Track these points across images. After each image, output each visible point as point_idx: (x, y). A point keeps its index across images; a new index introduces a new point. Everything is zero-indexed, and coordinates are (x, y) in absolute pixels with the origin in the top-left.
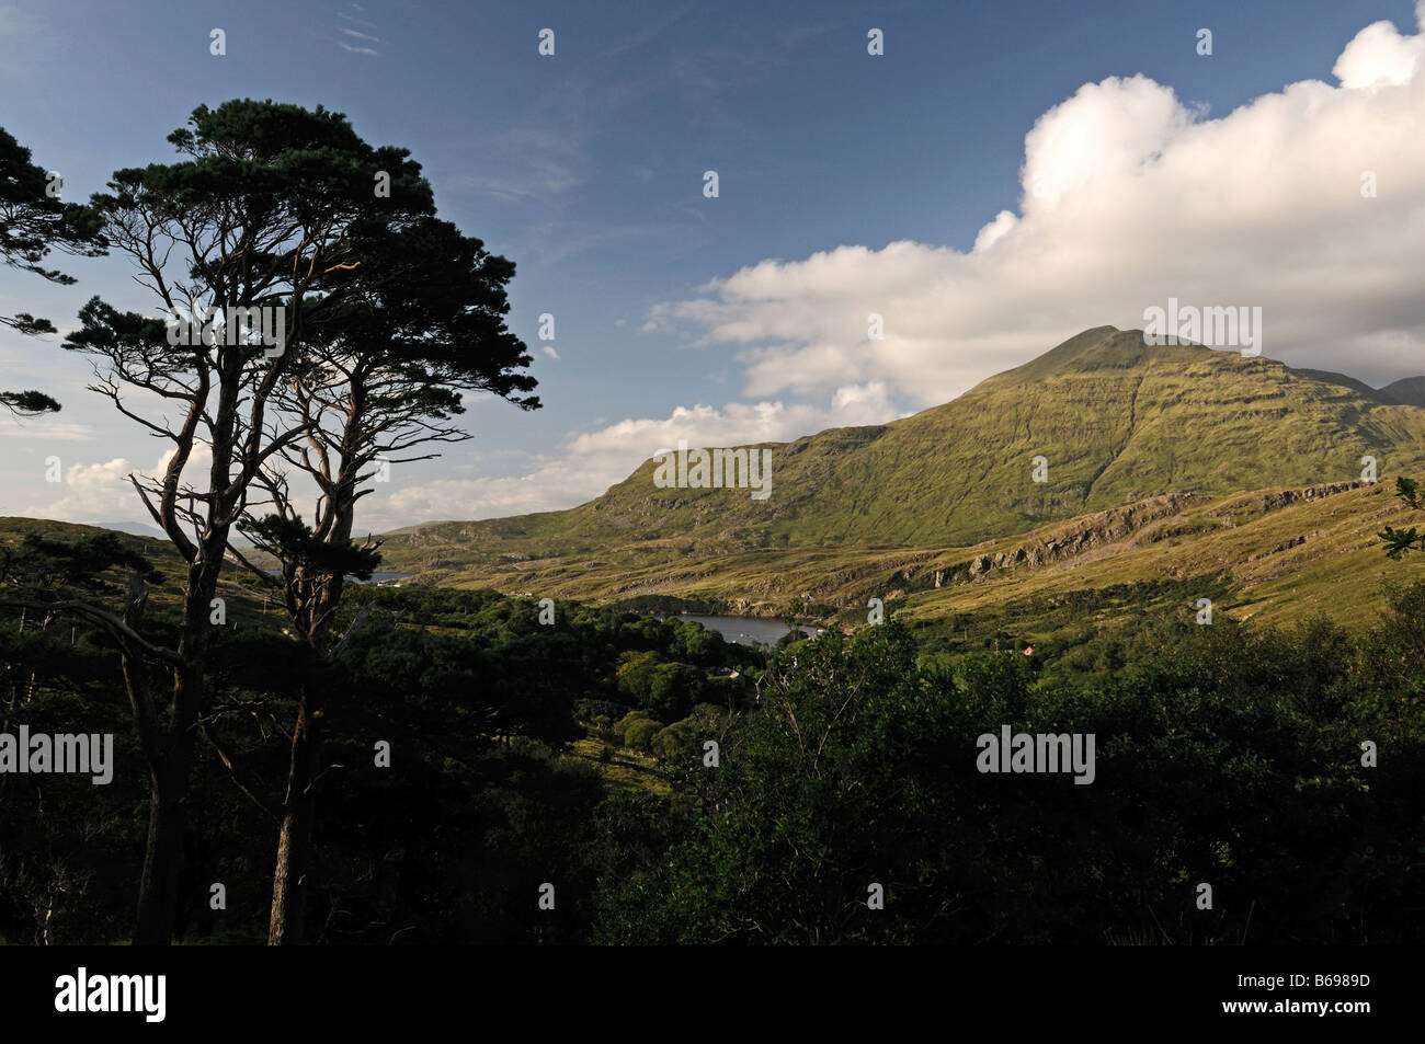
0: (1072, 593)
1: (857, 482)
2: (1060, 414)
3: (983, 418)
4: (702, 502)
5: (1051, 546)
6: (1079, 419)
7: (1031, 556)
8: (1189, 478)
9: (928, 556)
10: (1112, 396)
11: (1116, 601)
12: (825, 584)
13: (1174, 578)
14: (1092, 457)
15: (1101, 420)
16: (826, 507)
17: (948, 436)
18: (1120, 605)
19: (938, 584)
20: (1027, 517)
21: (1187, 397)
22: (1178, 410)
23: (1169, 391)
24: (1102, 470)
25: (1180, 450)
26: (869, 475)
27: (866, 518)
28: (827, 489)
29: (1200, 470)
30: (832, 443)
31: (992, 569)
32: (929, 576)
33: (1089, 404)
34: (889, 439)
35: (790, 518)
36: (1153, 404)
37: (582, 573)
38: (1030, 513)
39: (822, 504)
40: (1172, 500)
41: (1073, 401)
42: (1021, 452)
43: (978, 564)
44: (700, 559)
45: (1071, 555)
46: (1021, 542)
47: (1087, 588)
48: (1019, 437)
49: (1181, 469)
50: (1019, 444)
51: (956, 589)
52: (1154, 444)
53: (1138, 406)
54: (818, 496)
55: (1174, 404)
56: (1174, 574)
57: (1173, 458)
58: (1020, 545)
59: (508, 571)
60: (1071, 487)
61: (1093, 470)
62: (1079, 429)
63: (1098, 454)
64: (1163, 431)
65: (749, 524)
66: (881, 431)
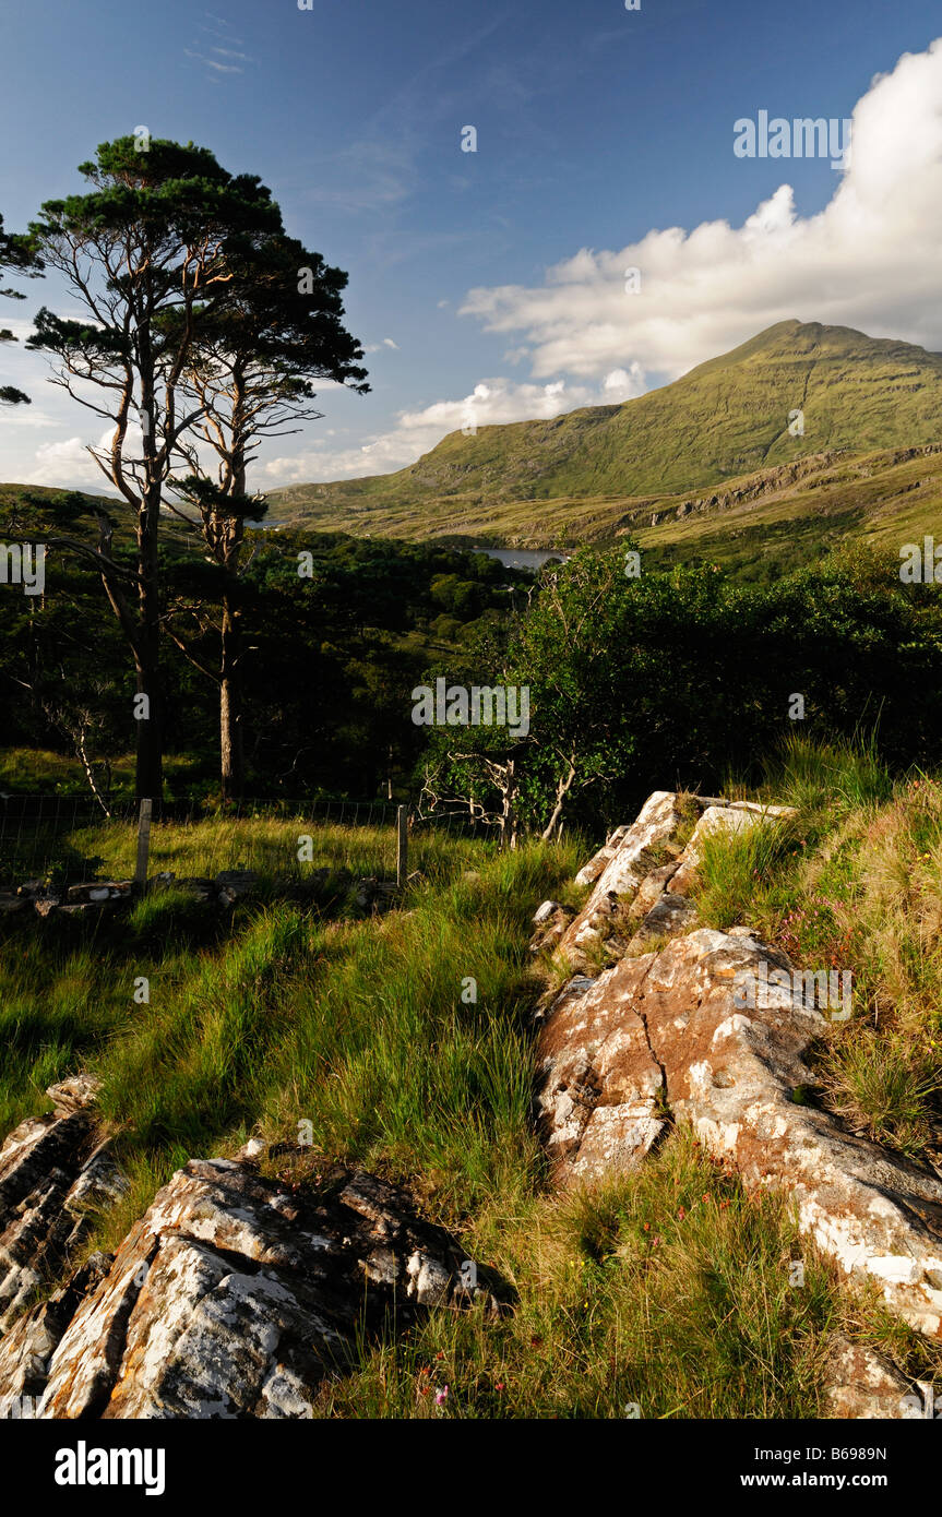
0: (747, 528)
1: (599, 449)
2: (751, 393)
3: (695, 397)
4: (487, 466)
5: (736, 494)
6: (765, 396)
7: (721, 502)
8: (841, 440)
9: (648, 503)
10: (791, 377)
11: (778, 533)
12: (574, 525)
13: (822, 515)
14: (772, 425)
15: (781, 396)
16: (576, 468)
17: (667, 411)
18: (782, 535)
19: (653, 524)
20: (721, 472)
21: (847, 377)
22: (840, 387)
23: (835, 371)
24: (778, 435)
25: (838, 419)
26: (607, 444)
27: (604, 476)
28: (577, 455)
29: (850, 433)
30: (581, 419)
31: (693, 511)
32: (647, 518)
33: (773, 384)
34: (623, 415)
35: (551, 477)
36: (822, 382)
37: (404, 520)
38: (723, 469)
39: (573, 466)
40: (828, 457)
41: (762, 382)
42: (721, 422)
43: (683, 508)
44: (486, 508)
45: (750, 500)
46: (716, 491)
47: (759, 524)
48: (719, 411)
49: (836, 433)
50: (719, 417)
51: (666, 526)
52: (818, 414)
53: (810, 384)
54: (570, 460)
55: (837, 382)
56: (823, 512)
57: (831, 424)
58: (714, 493)
59: (352, 519)
60: (754, 449)
61: (772, 435)
62: (763, 404)
63: (777, 422)
64: (826, 403)
65: (521, 482)
66: (618, 409)
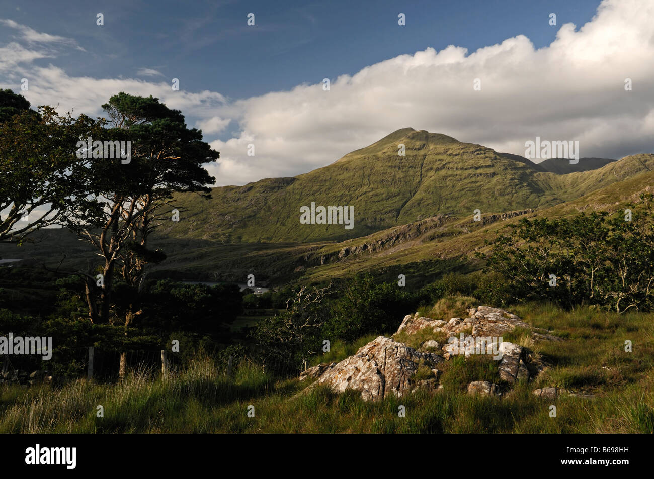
0: (390, 267)
1: (280, 208)
2: (385, 174)
3: (346, 175)
4: (193, 218)
5: (380, 242)
6: (395, 176)
7: (370, 248)
8: (448, 208)
9: (317, 248)
10: (411, 164)
11: (412, 271)
12: (262, 264)
13: (440, 259)
14: (401, 196)
15: (405, 177)
16: (262, 221)
17: (328, 184)
18: (414, 273)
19: (322, 263)
20: (368, 227)
21: (447, 166)
22: (443, 173)
23: (439, 162)
24: (406, 203)
25: (444, 193)
26: (286, 204)
27: (284, 228)
28: (263, 211)
29: (454, 203)
30: (266, 186)
31: (350, 255)
32: (318, 259)
33: (399, 168)
34: (296, 185)
35: (243, 228)
36: (431, 169)
38: (369, 225)
39: (260, 220)
40: (440, 219)
41: (392, 167)
42: (365, 193)
43: (343, 252)
44: (193, 250)
45: (390, 247)
46: (365, 241)
47: (398, 264)
48: (364, 185)
49: (444, 203)
50: (364, 189)
51: (332, 266)
52: (431, 190)
53: (424, 170)
54: (258, 215)
55: (441, 169)
56: (440, 257)
57: (440, 197)
58: (364, 241)
59: (77, 257)
60: (391, 211)
61: (401, 202)
62: (394, 181)
63: (404, 194)
64: (435, 183)
65: (220, 230)
66: (291, 181)
